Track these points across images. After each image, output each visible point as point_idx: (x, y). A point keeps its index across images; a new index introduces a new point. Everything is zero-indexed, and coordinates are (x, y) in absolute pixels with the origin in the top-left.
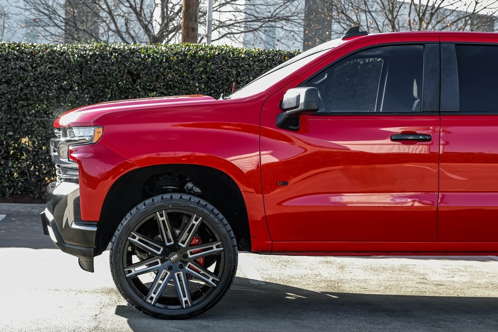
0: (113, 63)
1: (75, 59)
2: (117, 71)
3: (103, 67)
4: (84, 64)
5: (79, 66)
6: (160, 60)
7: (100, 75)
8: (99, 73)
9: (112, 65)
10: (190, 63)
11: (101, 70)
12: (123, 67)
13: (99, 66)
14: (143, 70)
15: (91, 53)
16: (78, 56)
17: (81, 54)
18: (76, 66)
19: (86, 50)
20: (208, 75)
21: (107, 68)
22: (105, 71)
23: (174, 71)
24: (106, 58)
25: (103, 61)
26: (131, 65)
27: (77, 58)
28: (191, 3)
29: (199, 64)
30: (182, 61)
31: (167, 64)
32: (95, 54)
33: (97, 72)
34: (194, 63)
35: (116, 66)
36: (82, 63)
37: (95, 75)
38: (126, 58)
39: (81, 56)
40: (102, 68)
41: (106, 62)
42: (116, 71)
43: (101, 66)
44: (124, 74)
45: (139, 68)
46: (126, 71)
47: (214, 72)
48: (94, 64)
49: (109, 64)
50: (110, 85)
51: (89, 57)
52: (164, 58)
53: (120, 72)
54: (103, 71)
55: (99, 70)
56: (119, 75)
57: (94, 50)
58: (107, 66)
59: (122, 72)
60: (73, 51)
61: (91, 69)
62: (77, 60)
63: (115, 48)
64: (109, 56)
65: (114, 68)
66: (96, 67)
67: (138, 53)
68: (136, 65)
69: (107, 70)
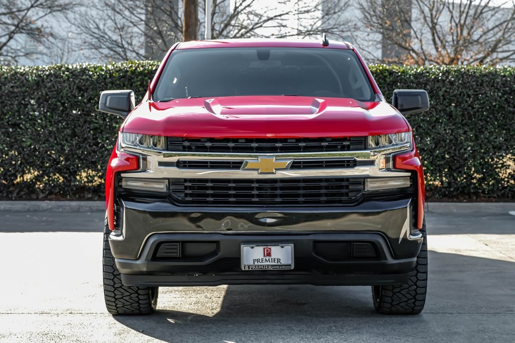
0: (65, 80)
3: (56, 84)
6: (104, 76)
7: (53, 91)
8: (52, 89)
9: (63, 83)
10: (130, 78)
11: (54, 87)
12: (73, 84)
13: (53, 84)
14: (90, 86)
15: (47, 73)
17: (38, 74)
18: (34, 84)
19: (43, 71)
21: (59, 85)
22: (58, 88)
24: (59, 77)
25: (56, 79)
26: (80, 82)
27: (35, 77)
29: (138, 79)
30: (123, 77)
31: (110, 80)
32: (50, 74)
34: (134, 78)
35: (67, 83)
36: (39, 82)
37: (49, 92)
38: (77, 76)
39: (39, 76)
41: (59, 80)
42: (66, 87)
43: (54, 84)
44: (73, 90)
45: (86, 84)
46: (75, 87)
48: (49, 82)
49: (61, 81)
50: (62, 100)
51: (45, 77)
52: (108, 75)
53: (70, 88)
54: (56, 88)
55: (52, 87)
56: (69, 90)
57: (50, 70)
58: (60, 83)
59: (72, 88)
60: (32, 72)
61: (46, 87)
62: (34, 79)
63: (68, 68)
64: (62, 74)
65: (65, 85)
66: (50, 84)
67: (87, 72)
68: (84, 82)
69: (60, 87)
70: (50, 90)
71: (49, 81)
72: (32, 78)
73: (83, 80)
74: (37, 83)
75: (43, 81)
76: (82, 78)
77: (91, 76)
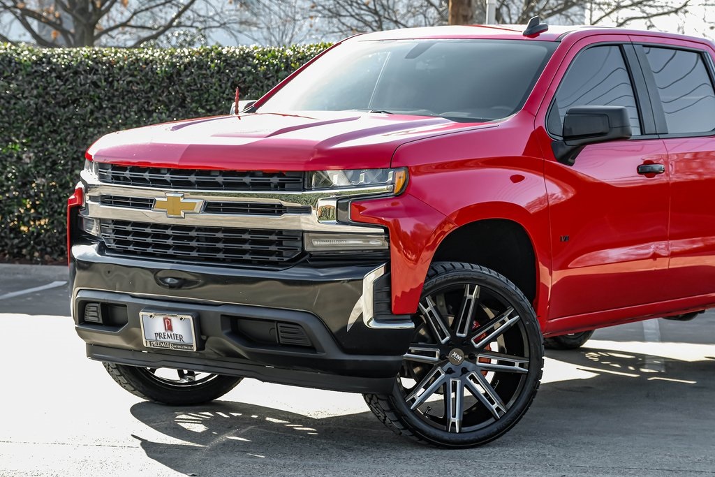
0: (213, 73)
2: (217, 84)
3: (198, 79)
4: (174, 76)
5: (168, 78)
6: (276, 67)
7: (194, 90)
8: (192, 88)
9: (211, 77)
11: (196, 84)
12: (226, 79)
13: (194, 79)
14: (253, 82)
15: (187, 61)
16: (167, 65)
17: (172, 63)
18: (163, 79)
19: (181, 58)
21: (204, 80)
22: (201, 85)
24: (204, 67)
25: (200, 72)
26: (237, 76)
27: (166, 68)
32: (190, 63)
33: (190, 86)
35: (216, 78)
36: (172, 75)
37: (188, 91)
38: (232, 66)
39: (174, 65)
40: (197, 81)
41: (204, 72)
43: (196, 78)
45: (247, 80)
46: (229, 84)
48: (187, 76)
49: (208, 75)
50: (207, 105)
51: (182, 67)
52: (282, 65)
53: (220, 86)
54: (199, 86)
55: (193, 84)
56: (219, 89)
57: (192, 56)
58: (205, 78)
59: (223, 85)
60: (163, 58)
61: (182, 83)
62: (165, 70)
63: (220, 53)
64: (209, 63)
65: (214, 80)
66: (189, 79)
67: (251, 59)
68: (243, 76)
69: (204, 84)
70: (189, 88)
71: (189, 73)
72: (161, 68)
73: (242, 73)
74: (170, 77)
75: (179, 74)
76: (241, 70)
77: (255, 67)
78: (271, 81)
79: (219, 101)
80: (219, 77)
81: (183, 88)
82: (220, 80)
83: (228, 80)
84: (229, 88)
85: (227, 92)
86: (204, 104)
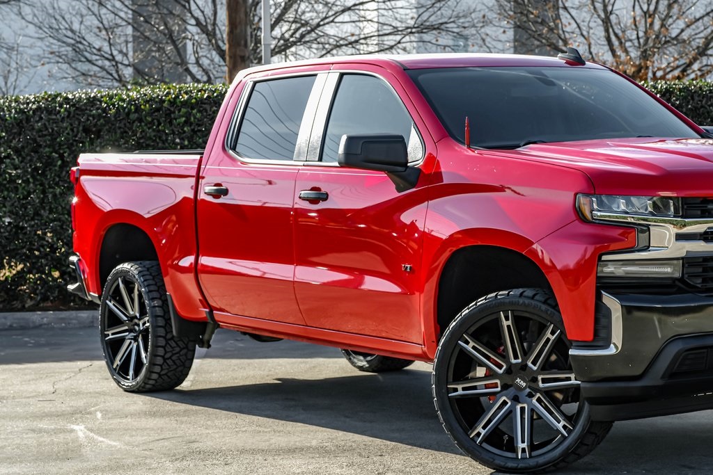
0: (63, 118)
1: (12, 115)
2: (69, 129)
3: (49, 124)
4: (24, 122)
5: (18, 124)
6: (126, 110)
7: (46, 135)
8: (44, 133)
9: (61, 121)
10: (168, 112)
11: (47, 129)
12: (77, 123)
13: (45, 124)
14: (104, 125)
15: (34, 107)
16: (16, 111)
17: (20, 109)
18: (13, 125)
19: (28, 104)
20: (192, 127)
21: (55, 125)
22: (53, 130)
23: (146, 125)
24: (54, 112)
25: (50, 117)
26: (88, 120)
27: (15, 114)
28: (238, 20)
29: (181, 113)
30: (157, 110)
31: (136, 115)
32: (39, 108)
33: (42, 131)
34: (174, 112)
35: (67, 122)
36: (21, 121)
37: (39, 137)
38: (82, 110)
39: (22, 111)
40: (48, 126)
41: (54, 117)
42: (66, 128)
43: (47, 123)
44: (78, 132)
45: (99, 123)
46: (81, 128)
47: (200, 123)
48: (37, 122)
49: (58, 119)
50: (60, 149)
51: (31, 112)
52: (132, 107)
53: (72, 130)
54: (50, 130)
55: (44, 130)
56: (71, 133)
57: (38, 102)
58: (55, 123)
59: (75, 130)
60: (10, 105)
61: (33, 129)
62: (14, 117)
63: (67, 98)
64: (58, 108)
65: (65, 125)
66: (39, 124)
67: (98, 103)
68: (94, 119)
69: (56, 129)
70: (40, 134)
71: (38, 119)
72: (10, 115)
73: (93, 116)
75: (28, 120)
76: (92, 113)
77: (104, 110)
78: (122, 123)
79: (72, 144)
80: (70, 121)
81: (34, 134)
82: (71, 125)
83: (79, 125)
84: (81, 132)
85: (79, 135)
86: (57, 148)
